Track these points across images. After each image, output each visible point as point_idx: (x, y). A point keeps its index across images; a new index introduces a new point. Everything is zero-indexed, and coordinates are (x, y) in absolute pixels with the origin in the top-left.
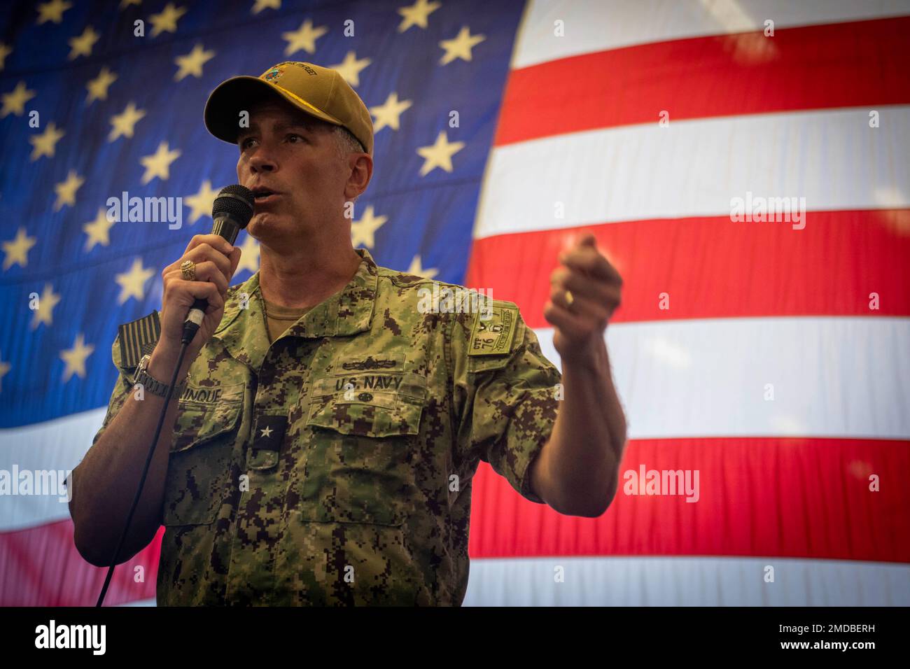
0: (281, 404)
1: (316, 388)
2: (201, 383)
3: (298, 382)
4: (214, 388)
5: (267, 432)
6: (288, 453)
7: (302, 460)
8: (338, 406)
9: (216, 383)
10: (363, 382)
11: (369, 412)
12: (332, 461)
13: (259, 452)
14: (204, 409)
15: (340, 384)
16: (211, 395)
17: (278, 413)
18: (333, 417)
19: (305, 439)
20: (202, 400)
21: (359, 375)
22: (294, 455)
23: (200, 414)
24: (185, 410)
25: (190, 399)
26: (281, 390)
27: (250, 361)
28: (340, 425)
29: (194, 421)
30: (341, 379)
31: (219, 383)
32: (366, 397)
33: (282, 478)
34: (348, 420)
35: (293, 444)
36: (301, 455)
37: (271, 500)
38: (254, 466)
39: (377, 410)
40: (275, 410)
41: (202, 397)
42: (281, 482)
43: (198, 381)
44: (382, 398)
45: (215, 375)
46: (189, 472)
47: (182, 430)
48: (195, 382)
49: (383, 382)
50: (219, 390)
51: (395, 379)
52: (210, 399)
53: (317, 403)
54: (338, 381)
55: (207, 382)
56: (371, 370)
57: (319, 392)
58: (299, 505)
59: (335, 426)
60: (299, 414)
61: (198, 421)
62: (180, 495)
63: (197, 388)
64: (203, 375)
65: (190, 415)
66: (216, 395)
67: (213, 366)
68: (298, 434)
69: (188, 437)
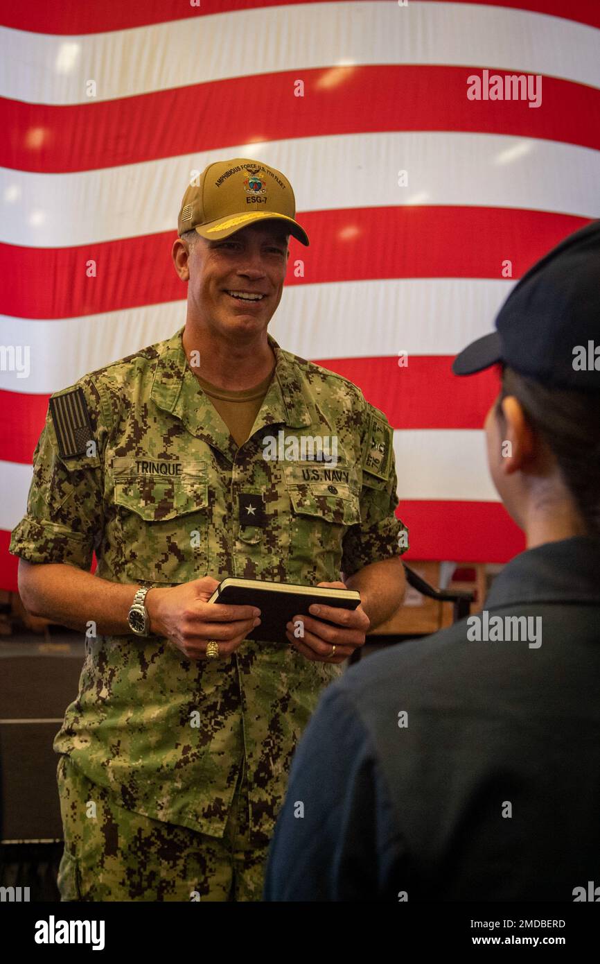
0: (252, 483)
1: (287, 476)
2: (160, 456)
3: (266, 467)
4: (172, 462)
5: (251, 510)
6: (267, 529)
7: (284, 539)
8: (318, 497)
9: (174, 457)
10: (323, 474)
11: (340, 503)
12: (314, 545)
13: (247, 527)
14: (171, 483)
15: (306, 475)
16: (171, 468)
18: (318, 507)
19: (284, 521)
20: (165, 473)
21: (319, 468)
22: (275, 533)
23: (170, 487)
24: (155, 483)
25: (155, 473)
26: (253, 472)
27: (216, 444)
28: (324, 514)
29: (166, 494)
30: (304, 469)
31: (178, 458)
32: (333, 490)
33: (266, 551)
34: (330, 510)
35: (272, 522)
36: (281, 534)
37: (264, 570)
38: (246, 539)
39: (344, 502)
40: (247, 489)
41: (164, 469)
42: (265, 554)
43: (156, 455)
44: (343, 491)
45: (174, 449)
46: (169, 538)
47: (156, 501)
48: (153, 455)
49: (337, 476)
50: (180, 465)
51: (344, 474)
52: (172, 472)
53: (295, 490)
54: (303, 471)
55: (163, 455)
57: (291, 481)
58: (288, 578)
59: (320, 514)
60: (274, 496)
61: (169, 493)
62: (163, 557)
63: (156, 461)
64: (160, 448)
65: (161, 488)
66: (177, 469)
67: (167, 441)
68: (276, 514)
69: (164, 508)
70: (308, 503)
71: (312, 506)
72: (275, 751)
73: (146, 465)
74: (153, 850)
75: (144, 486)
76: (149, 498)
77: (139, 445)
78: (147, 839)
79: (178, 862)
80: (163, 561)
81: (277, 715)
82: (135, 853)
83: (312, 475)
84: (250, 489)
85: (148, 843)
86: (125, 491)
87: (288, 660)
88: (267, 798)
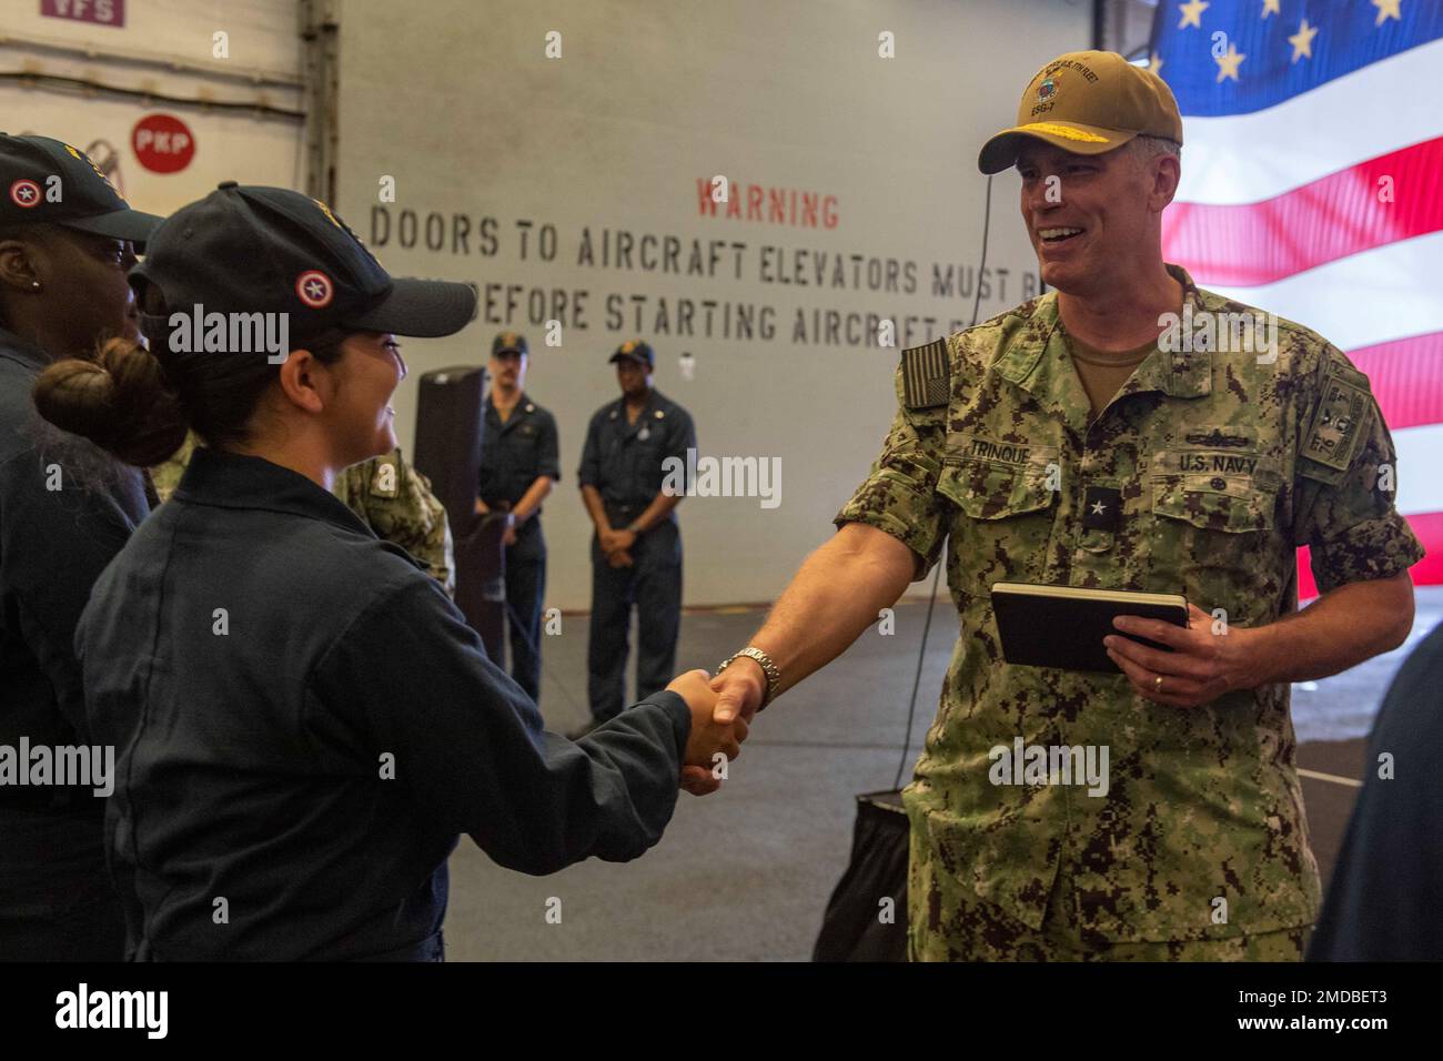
0: (1112, 473)
1: (1156, 464)
2: (1005, 437)
3: (1132, 451)
4: (1020, 446)
5: (1098, 508)
6: (1123, 534)
7: (1142, 548)
8: (1190, 493)
9: (1022, 440)
10: (1212, 462)
11: (1225, 503)
12: (1182, 558)
13: (1091, 531)
14: (1012, 472)
15: (1185, 462)
16: (1017, 453)
17: (1108, 485)
18: (1186, 507)
19: (1144, 524)
20: (1008, 460)
21: (1207, 453)
22: (1131, 539)
23: (1009, 477)
24: (991, 471)
25: (995, 458)
26: (1112, 458)
27: (1069, 422)
28: (1193, 517)
29: (1001, 486)
30: (1185, 454)
31: (1026, 441)
32: (1218, 484)
33: (1117, 563)
34: (1203, 512)
35: (1129, 524)
36: (1140, 541)
38: (1087, 546)
39: (1233, 501)
40: (1102, 481)
41: (1007, 454)
42: (1117, 567)
43: (1001, 435)
44: (1237, 485)
45: (1022, 430)
46: (998, 542)
47: (988, 493)
48: (997, 436)
49: (1235, 465)
50: (1028, 450)
51: (1249, 461)
52: (1016, 459)
53: (1161, 483)
54: (1182, 457)
55: (1012, 437)
56: (1220, 448)
57: (1161, 470)
59: (1187, 517)
60: (1135, 491)
61: (1007, 486)
62: (989, 565)
63: (1001, 444)
64: (1006, 429)
65: (997, 477)
66: (1024, 455)
67: (1017, 418)
68: (1136, 515)
69: (996, 504)
70: (1171, 500)
71: (1176, 505)
72: (1119, 827)
73: (985, 447)
74: (979, 930)
75: (976, 473)
76: (979, 488)
77: (981, 420)
78: (972, 914)
79: (1008, 953)
80: (989, 571)
81: (1123, 780)
82: (959, 931)
83: (1193, 462)
84: (1106, 481)
85: (972, 921)
86: (955, 476)
87: (1137, 709)
88: (1106, 887)
